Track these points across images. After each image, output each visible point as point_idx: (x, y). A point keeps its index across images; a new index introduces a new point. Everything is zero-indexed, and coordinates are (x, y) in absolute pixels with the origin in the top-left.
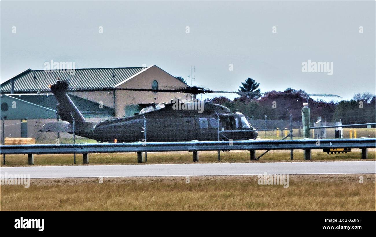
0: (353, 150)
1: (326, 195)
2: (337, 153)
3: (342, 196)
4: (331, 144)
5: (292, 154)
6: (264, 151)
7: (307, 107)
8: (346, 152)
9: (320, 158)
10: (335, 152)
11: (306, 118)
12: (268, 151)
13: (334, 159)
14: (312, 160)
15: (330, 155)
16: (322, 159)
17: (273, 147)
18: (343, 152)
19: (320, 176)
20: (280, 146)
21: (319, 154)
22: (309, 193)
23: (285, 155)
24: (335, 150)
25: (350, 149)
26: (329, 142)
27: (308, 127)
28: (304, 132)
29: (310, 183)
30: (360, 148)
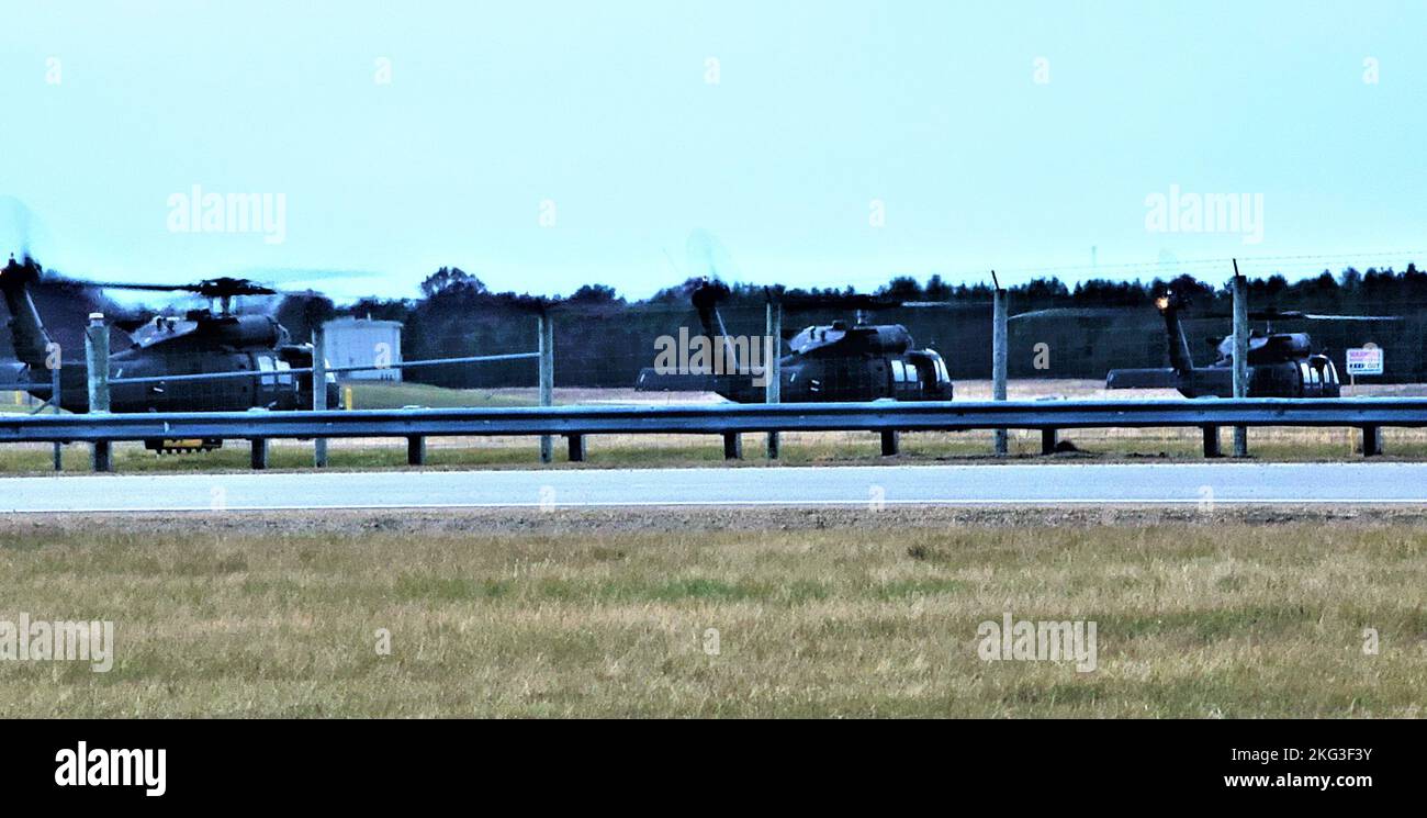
0: (228, 444)
1: (150, 568)
2: (184, 451)
3: (195, 572)
4: (166, 425)
5: (58, 456)
7: (101, 324)
8: (209, 449)
9: (138, 467)
10: (179, 450)
11: (96, 355)
13: (174, 468)
14: (113, 471)
15: (164, 456)
16: (142, 468)
18: (198, 449)
19: (135, 516)
20: (25, 432)
21: (132, 455)
22: (105, 563)
23: (37, 458)
25: (218, 441)
26: (160, 422)
27: (103, 380)
28: (92, 392)
29: (107, 537)
30: (247, 437)
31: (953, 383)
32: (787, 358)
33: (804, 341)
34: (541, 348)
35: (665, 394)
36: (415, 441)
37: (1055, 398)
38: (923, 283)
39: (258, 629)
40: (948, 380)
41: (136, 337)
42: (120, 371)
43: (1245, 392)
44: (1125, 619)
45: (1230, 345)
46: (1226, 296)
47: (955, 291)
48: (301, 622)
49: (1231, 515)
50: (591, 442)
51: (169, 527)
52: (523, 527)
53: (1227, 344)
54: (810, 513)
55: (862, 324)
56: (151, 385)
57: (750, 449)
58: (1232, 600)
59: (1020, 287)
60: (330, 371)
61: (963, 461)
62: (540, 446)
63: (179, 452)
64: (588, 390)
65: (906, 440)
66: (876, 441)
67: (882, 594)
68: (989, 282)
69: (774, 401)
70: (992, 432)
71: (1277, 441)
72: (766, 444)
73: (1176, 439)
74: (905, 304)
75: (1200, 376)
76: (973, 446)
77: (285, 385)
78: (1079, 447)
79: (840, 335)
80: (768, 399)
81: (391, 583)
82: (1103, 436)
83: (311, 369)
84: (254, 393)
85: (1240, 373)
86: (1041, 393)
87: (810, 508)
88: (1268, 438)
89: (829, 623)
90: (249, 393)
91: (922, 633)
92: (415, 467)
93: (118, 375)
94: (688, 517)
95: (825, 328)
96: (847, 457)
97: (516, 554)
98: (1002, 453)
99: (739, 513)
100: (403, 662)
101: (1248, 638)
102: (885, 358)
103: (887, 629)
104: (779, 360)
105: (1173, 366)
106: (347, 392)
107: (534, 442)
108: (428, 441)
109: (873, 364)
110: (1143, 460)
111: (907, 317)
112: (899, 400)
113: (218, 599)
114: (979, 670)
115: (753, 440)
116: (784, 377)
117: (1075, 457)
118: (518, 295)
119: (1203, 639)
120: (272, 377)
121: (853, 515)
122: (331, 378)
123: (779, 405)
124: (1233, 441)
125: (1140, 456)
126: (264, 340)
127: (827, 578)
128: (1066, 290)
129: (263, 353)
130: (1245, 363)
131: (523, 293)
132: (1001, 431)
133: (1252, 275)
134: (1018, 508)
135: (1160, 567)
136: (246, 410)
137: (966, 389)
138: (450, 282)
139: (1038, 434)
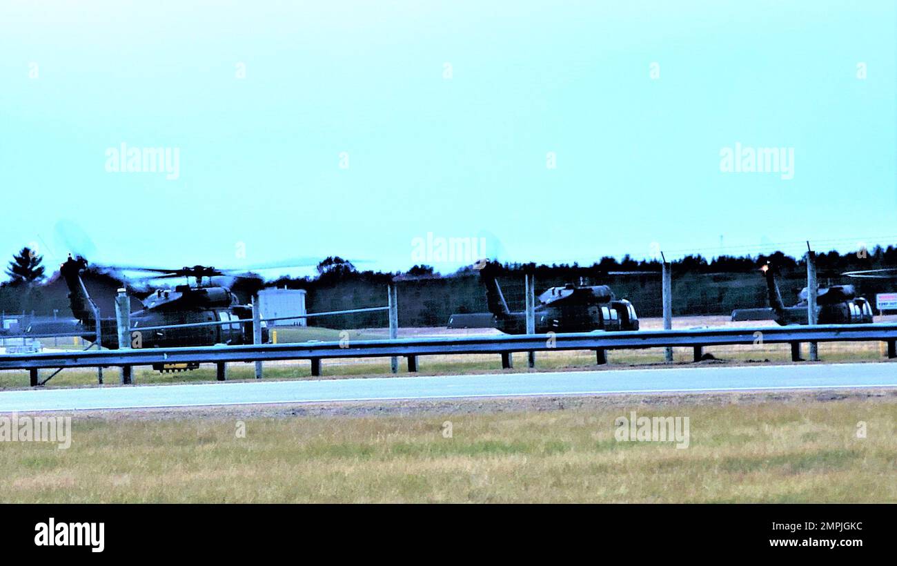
0: (202, 366)
1: (158, 442)
2: (176, 371)
4: (166, 356)
5: (101, 375)
6: (53, 370)
7: (125, 295)
8: (191, 369)
10: (173, 370)
11: (122, 314)
12: (60, 370)
13: (170, 381)
14: (135, 384)
15: (165, 374)
16: (152, 382)
17: (67, 364)
18: (185, 369)
19: (148, 411)
20: (80, 361)
21: (145, 374)
22: (130, 440)
23: (88, 376)
24: (173, 366)
25: (197, 364)
26: (162, 353)
27: (127, 329)
28: (120, 337)
29: (132, 422)
30: (214, 362)
31: (639, 320)
32: (537, 307)
33: (548, 296)
34: (390, 304)
35: (465, 330)
36: (316, 362)
37: (701, 328)
38: (619, 260)
39: (224, 478)
40: (636, 318)
41: (146, 303)
42: (137, 323)
43: (816, 322)
44: (747, 460)
45: (807, 293)
46: (803, 264)
47: (639, 264)
48: (250, 472)
49: (809, 396)
50: (421, 360)
51: (168, 416)
52: (382, 412)
53: (804, 293)
54: (554, 400)
55: (583, 286)
56: (156, 331)
57: (517, 363)
58: (811, 447)
59: (678, 261)
60: (263, 320)
61: (646, 367)
62: (391, 363)
63: (173, 371)
64: (418, 329)
65: (611, 355)
66: (593, 355)
67: (598, 447)
68: (659, 259)
69: (531, 333)
70: (664, 349)
71: (835, 351)
72: (527, 359)
73: (775, 350)
74: (610, 273)
75: (788, 312)
76: (652, 358)
77: (236, 330)
78: (716, 357)
79: (570, 292)
80: (527, 332)
81: (303, 447)
82: (730, 350)
83: (251, 320)
84: (216, 335)
85: (812, 309)
86: (692, 324)
87: (554, 397)
88: (830, 349)
89: (567, 465)
90: (215, 334)
91: (624, 471)
92: (315, 377)
93: (135, 326)
94: (481, 404)
95: (561, 288)
96: (575, 366)
97: (378, 429)
98: (670, 361)
99: (511, 401)
100: (311, 495)
101: (821, 470)
102: (598, 306)
103: (602, 469)
104: (533, 308)
105: (771, 306)
106: (274, 334)
107: (388, 361)
108: (323, 361)
109: (591, 309)
110: (754, 363)
111: (610, 281)
112: (607, 331)
113: (198, 460)
114: (659, 493)
115: (519, 357)
116: (537, 318)
117: (714, 363)
118: (375, 272)
119: (794, 471)
120: (229, 325)
121: (580, 400)
122: (264, 324)
123: (535, 335)
124: (809, 351)
125: (754, 361)
126: (223, 302)
127: (565, 439)
128: (706, 262)
129: (222, 310)
130: (815, 304)
131: (378, 271)
132: (669, 348)
133: (818, 250)
134: (680, 394)
135: (767, 428)
136: (213, 345)
137: (646, 323)
138: (333, 265)
139: (691, 349)
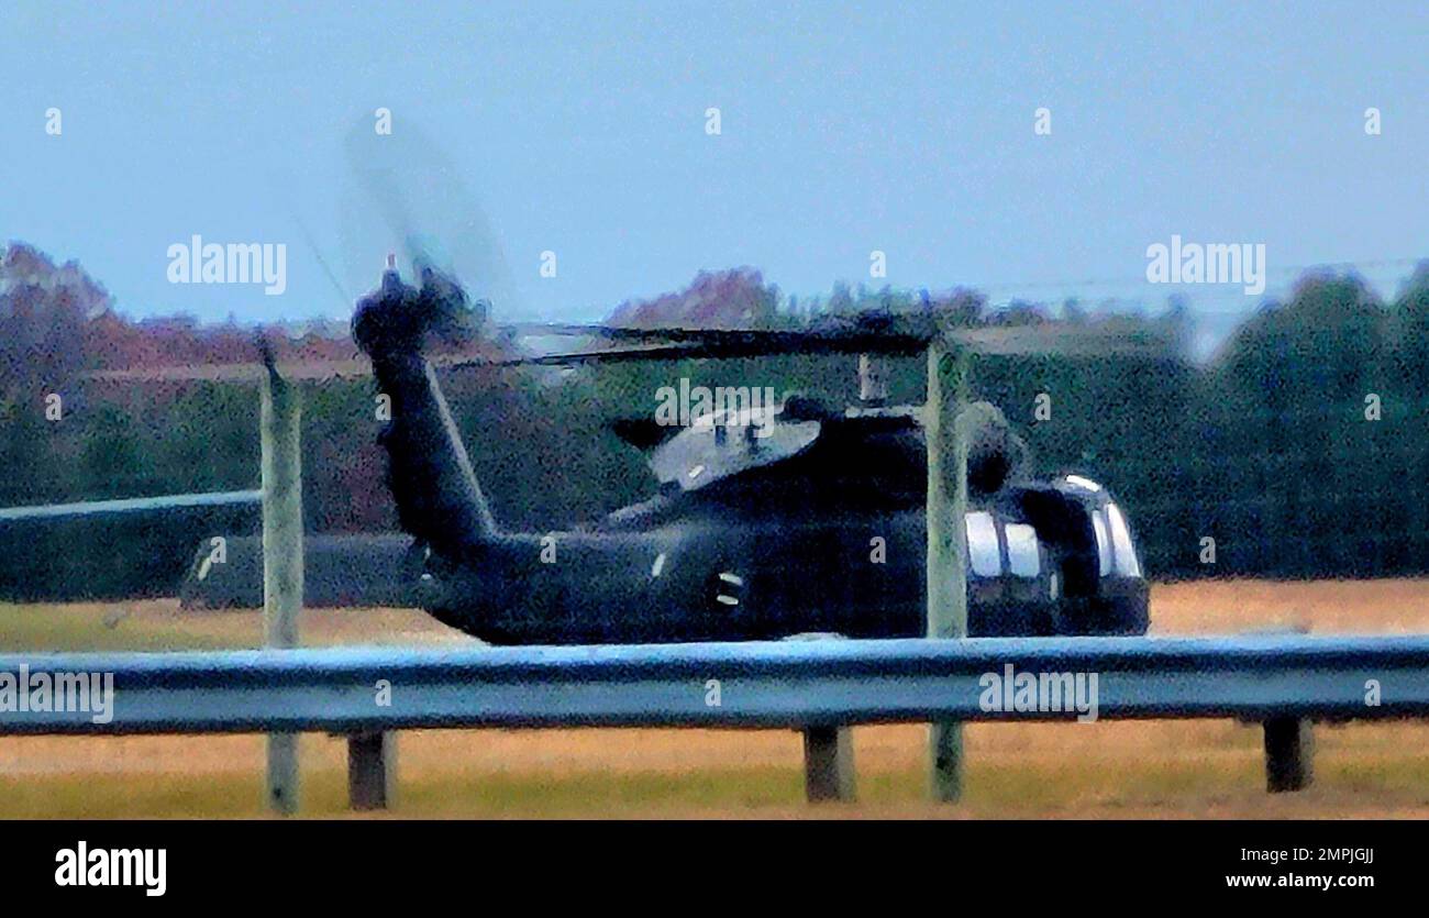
34: (268, 477)
62: (264, 763)
69: (950, 631)
72: (928, 760)
80: (932, 625)
107: (249, 753)
115: (887, 745)
118: (203, 324)
123: (965, 643)
138: (4, 282)
